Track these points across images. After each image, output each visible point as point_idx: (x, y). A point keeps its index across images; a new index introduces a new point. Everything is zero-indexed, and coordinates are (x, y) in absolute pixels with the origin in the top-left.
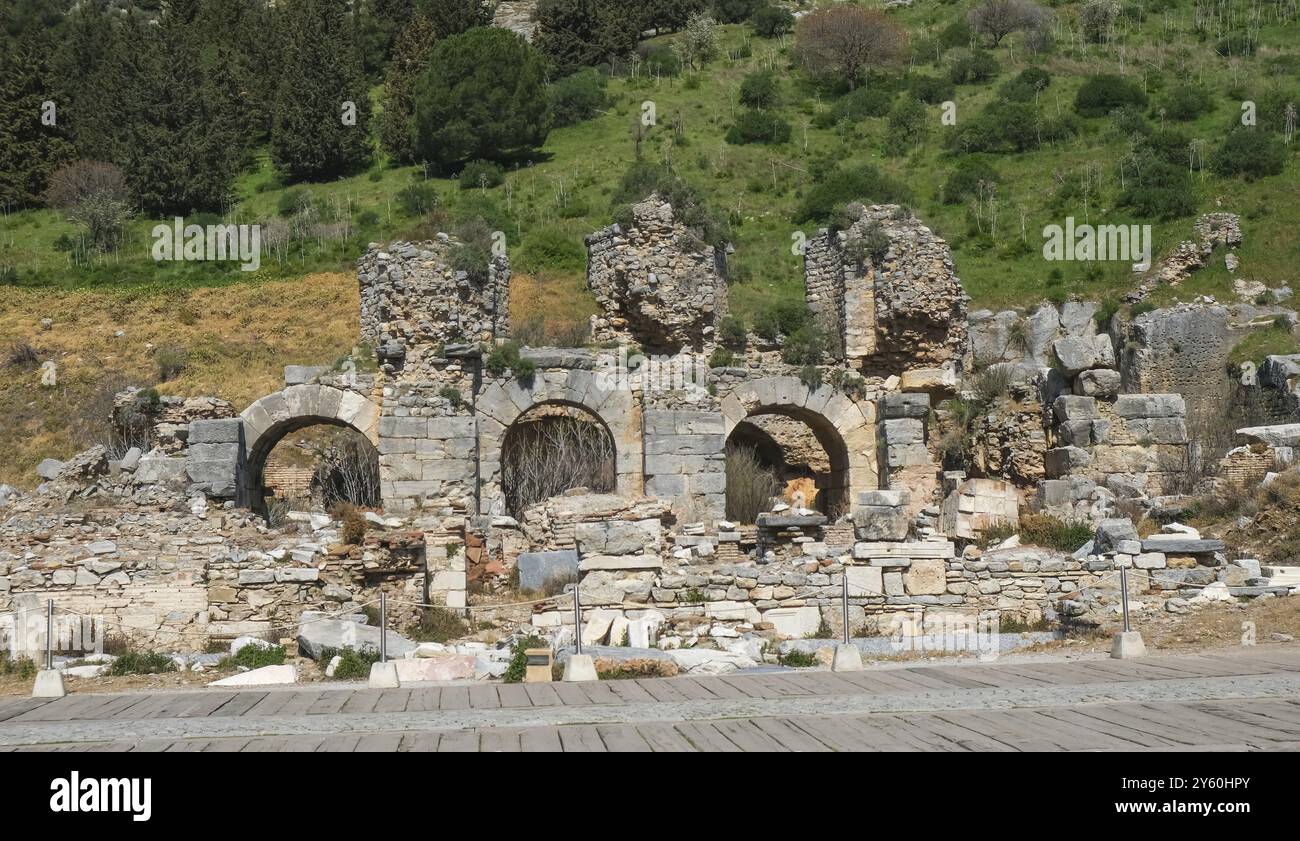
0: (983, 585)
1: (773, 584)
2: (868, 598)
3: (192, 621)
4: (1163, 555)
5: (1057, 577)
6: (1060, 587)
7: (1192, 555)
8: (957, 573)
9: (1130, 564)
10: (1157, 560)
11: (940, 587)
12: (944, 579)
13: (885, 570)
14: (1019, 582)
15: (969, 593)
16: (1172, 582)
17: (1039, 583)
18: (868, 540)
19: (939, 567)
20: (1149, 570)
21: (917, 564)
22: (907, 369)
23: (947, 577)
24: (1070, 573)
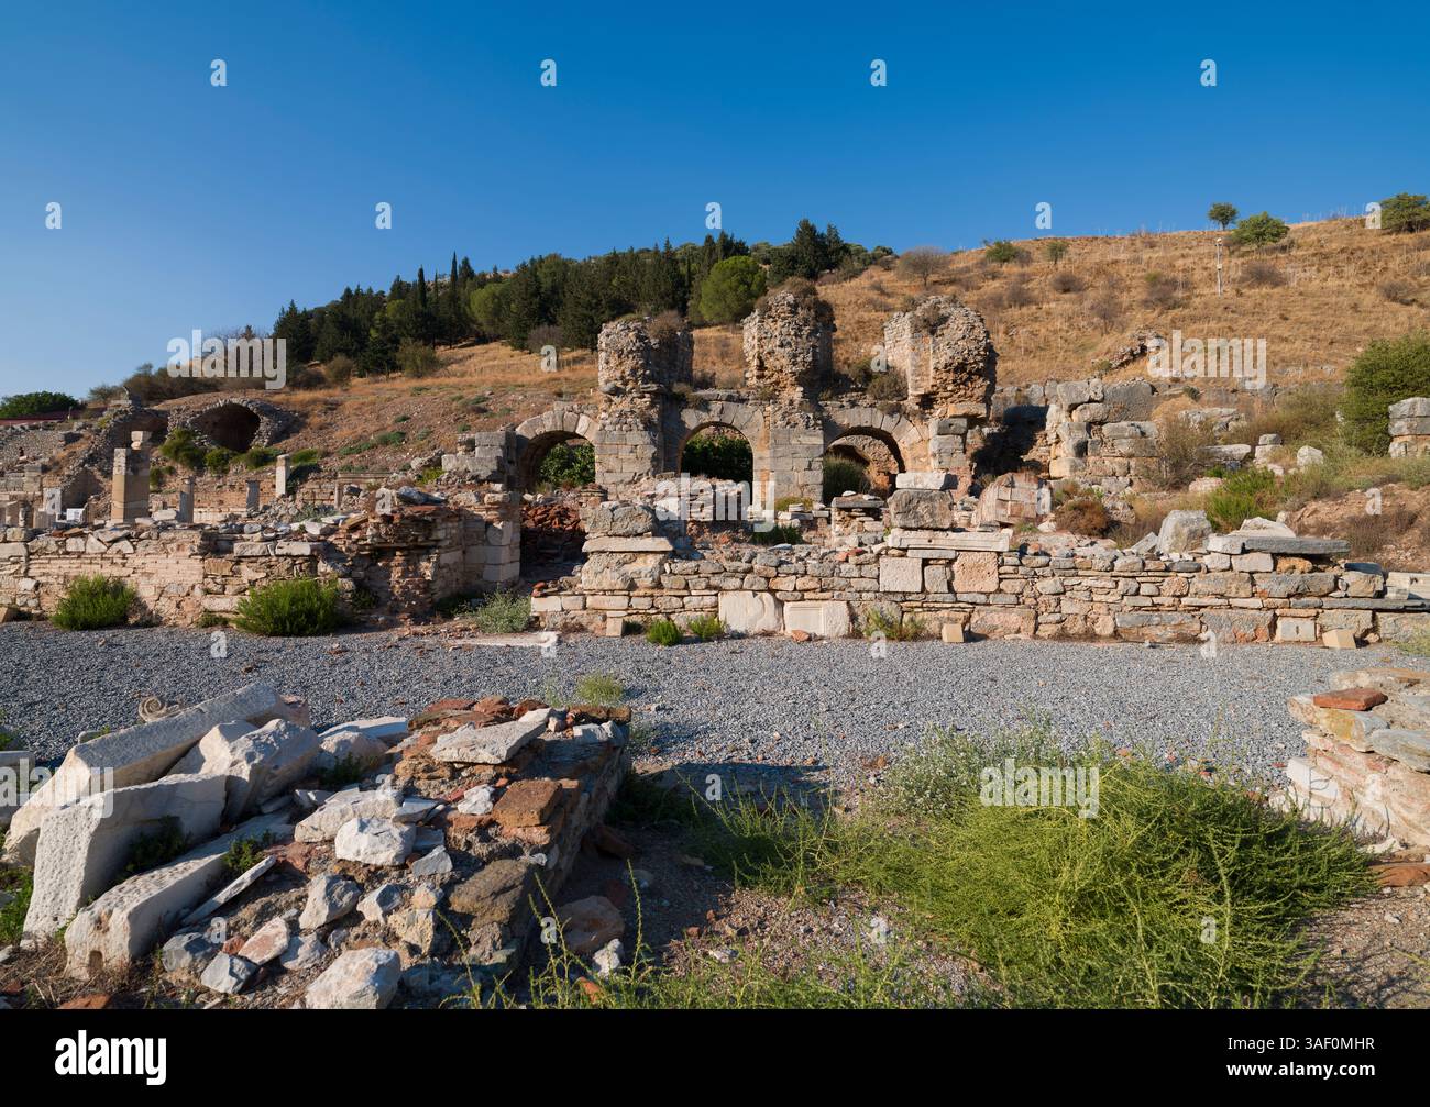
0: (1042, 584)
1: (795, 575)
2: (905, 594)
3: (188, 594)
4: (1268, 556)
5: (1134, 577)
6: (1138, 589)
7: (1305, 557)
8: (1011, 569)
10: (1263, 562)
11: (991, 585)
12: (995, 576)
13: (926, 563)
14: (1087, 582)
15: (1025, 592)
16: (1279, 590)
17: (1111, 585)
18: (905, 528)
19: (990, 562)
20: (1251, 573)
21: (964, 558)
22: (952, 403)
23: (1000, 574)
24: (1150, 574)
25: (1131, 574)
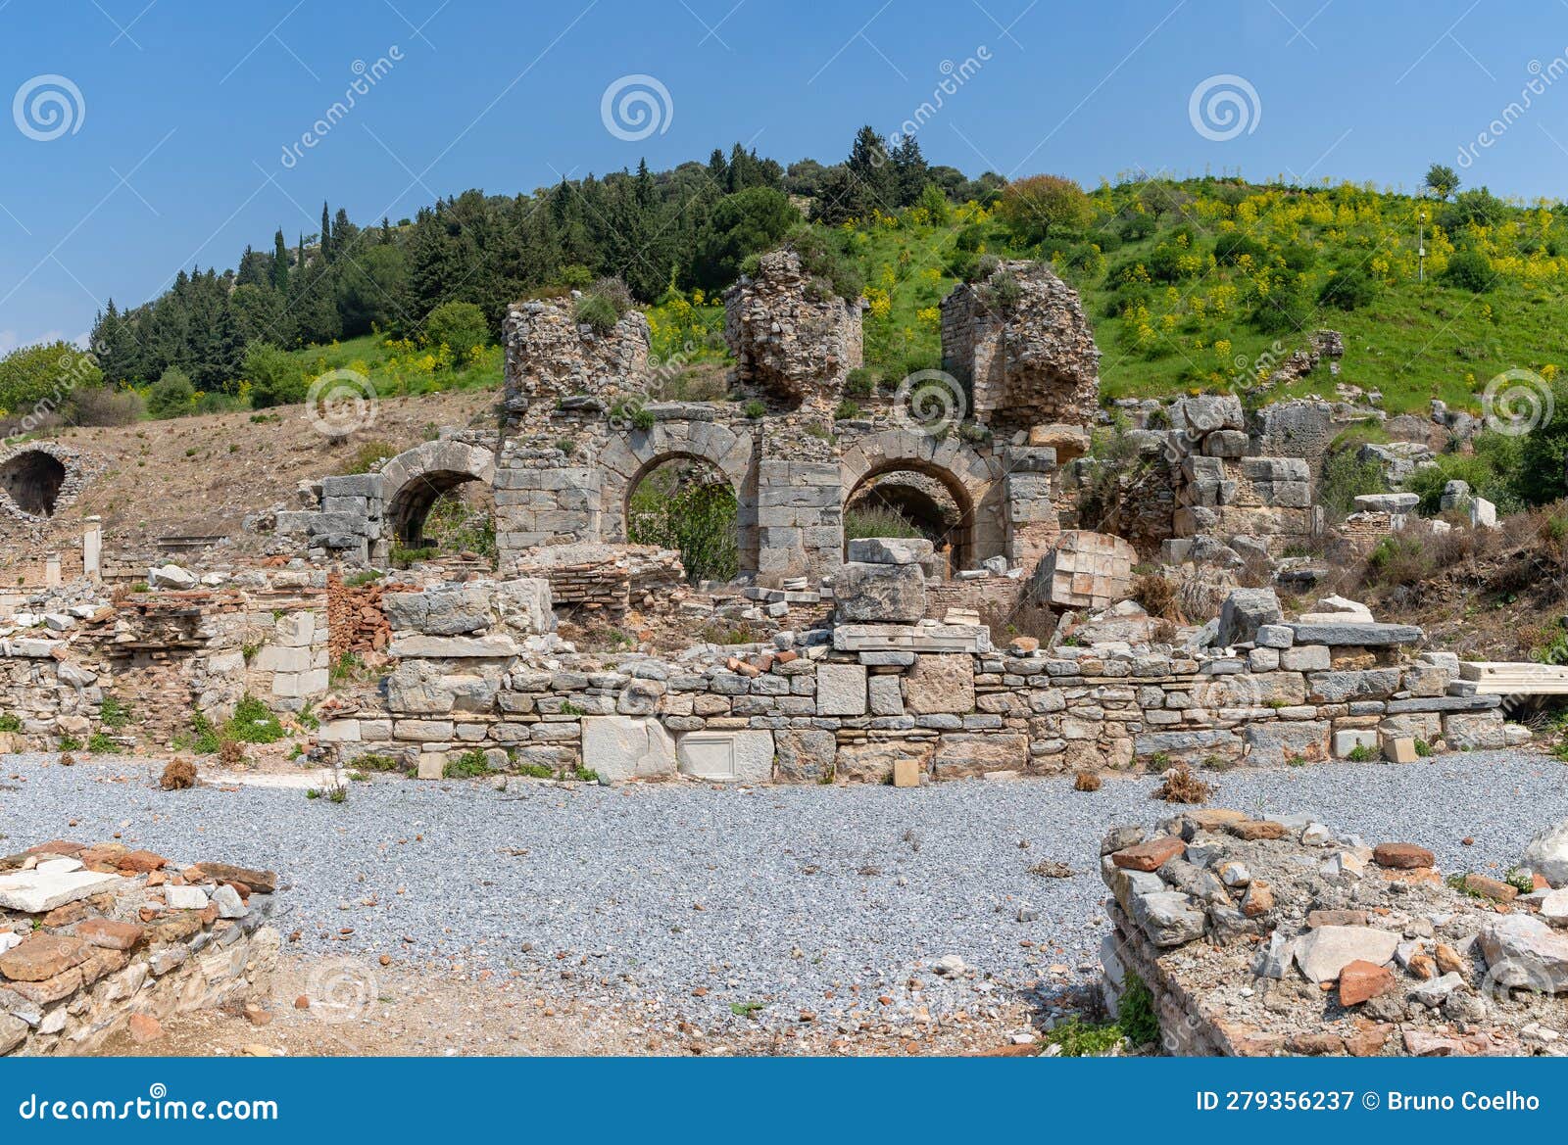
0: (1036, 697)
1: (692, 690)
2: (841, 717)
4: (1326, 649)
5: (1158, 684)
6: (1164, 701)
7: (1369, 648)
8: (994, 678)
9: (1275, 664)
10: (1317, 657)
11: (964, 700)
12: (970, 688)
13: (872, 671)
14: (1095, 693)
15: (1014, 710)
16: (1337, 692)
17: (1130, 695)
18: (855, 621)
19: (963, 666)
20: (1305, 673)
21: (926, 662)
22: (1035, 424)
23: (976, 685)
24: (1180, 678)
25: (1156, 680)
